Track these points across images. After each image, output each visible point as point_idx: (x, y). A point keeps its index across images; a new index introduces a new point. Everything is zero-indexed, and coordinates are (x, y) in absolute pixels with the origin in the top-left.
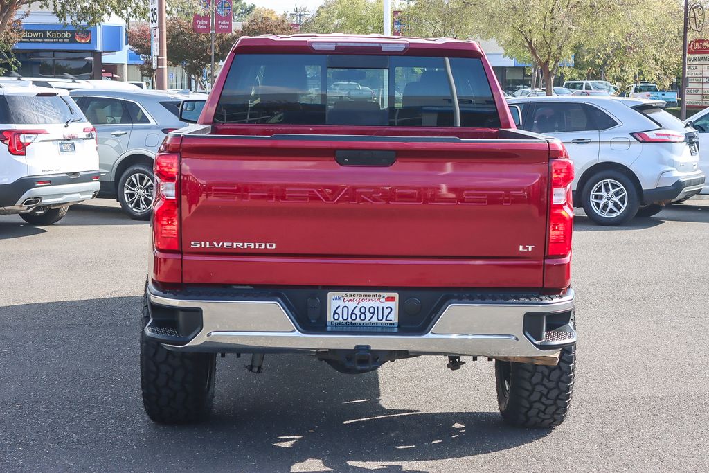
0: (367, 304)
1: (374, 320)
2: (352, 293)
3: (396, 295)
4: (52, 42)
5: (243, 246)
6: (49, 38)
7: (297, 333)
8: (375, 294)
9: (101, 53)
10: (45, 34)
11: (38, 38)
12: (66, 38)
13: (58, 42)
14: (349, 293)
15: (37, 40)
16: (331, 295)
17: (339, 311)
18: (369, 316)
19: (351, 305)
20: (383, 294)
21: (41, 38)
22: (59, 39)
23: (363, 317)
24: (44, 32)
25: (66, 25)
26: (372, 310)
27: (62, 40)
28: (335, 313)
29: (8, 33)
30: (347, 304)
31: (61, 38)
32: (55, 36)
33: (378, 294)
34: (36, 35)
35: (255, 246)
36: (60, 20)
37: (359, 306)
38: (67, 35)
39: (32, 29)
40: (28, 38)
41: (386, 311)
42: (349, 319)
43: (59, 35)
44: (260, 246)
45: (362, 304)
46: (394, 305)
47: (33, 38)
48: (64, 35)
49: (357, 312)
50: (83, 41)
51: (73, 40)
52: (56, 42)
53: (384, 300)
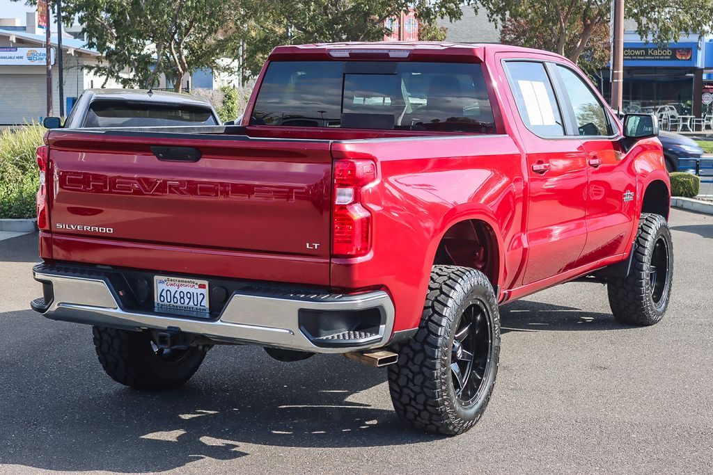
0: (185, 290)
1: (191, 304)
2: (173, 278)
3: (206, 283)
4: (653, 59)
5: (91, 229)
6: (651, 55)
7: (119, 311)
8: (190, 280)
9: (703, 69)
10: (647, 52)
11: (640, 56)
12: (667, 55)
13: (660, 59)
14: (170, 278)
15: (638, 57)
16: (157, 278)
17: (164, 294)
18: (187, 300)
19: (173, 289)
20: (196, 281)
21: (643, 56)
22: (659, 56)
23: (182, 300)
24: (646, 50)
25: (647, 43)
26: (189, 296)
27: (662, 58)
28: (161, 296)
29: (603, 51)
30: (169, 288)
31: (662, 55)
32: (656, 53)
33: (192, 280)
34: (638, 53)
35: (99, 229)
36: (642, 38)
37: (179, 291)
38: (668, 52)
39: (635, 47)
40: (631, 56)
41: (200, 297)
42: (172, 302)
43: (660, 53)
44: (102, 230)
45: (182, 289)
46: (205, 291)
47: (635, 55)
48: (665, 53)
49: (177, 295)
50: (684, 58)
51: (673, 57)
52: (657, 60)
53: (197, 287)
